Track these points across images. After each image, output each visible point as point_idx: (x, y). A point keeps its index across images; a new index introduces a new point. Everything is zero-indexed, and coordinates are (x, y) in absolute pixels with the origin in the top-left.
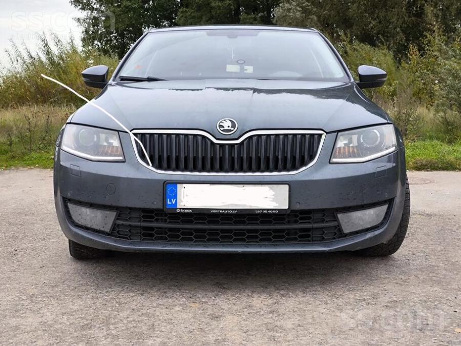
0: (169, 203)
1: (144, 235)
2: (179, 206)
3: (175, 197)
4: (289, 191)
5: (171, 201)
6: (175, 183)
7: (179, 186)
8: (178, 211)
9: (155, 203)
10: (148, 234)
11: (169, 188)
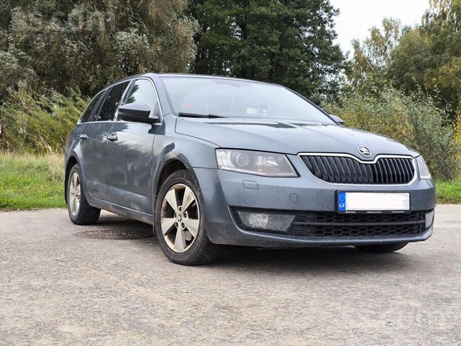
0: (340, 207)
1: (317, 232)
2: (347, 209)
3: (344, 202)
4: (410, 197)
5: (341, 205)
6: (344, 192)
7: (346, 193)
8: (347, 212)
9: (330, 207)
10: (319, 231)
11: (340, 197)
